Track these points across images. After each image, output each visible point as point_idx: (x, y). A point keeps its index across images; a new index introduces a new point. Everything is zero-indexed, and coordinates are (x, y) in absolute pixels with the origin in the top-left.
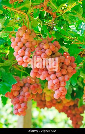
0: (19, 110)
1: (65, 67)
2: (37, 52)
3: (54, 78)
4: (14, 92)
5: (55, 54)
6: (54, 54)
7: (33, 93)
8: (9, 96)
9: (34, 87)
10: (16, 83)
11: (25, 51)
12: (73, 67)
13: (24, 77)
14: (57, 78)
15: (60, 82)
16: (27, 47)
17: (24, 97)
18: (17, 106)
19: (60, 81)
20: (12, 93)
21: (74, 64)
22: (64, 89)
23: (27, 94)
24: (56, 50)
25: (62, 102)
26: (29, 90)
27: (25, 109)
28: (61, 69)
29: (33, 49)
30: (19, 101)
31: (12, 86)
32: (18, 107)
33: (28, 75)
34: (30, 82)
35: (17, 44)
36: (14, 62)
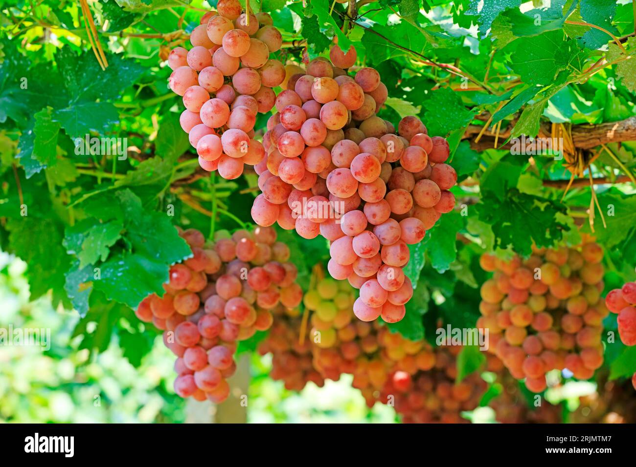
0: (200, 377)
1: (407, 182)
2: (283, 113)
3: (357, 229)
4: (176, 298)
5: (364, 125)
6: (358, 127)
7: (260, 302)
8: (155, 314)
9: (267, 277)
10: (185, 258)
11: (230, 106)
12: (439, 181)
13: (224, 233)
14: (370, 227)
15: (381, 246)
16: (240, 89)
17: (221, 319)
18: (190, 356)
19: (385, 243)
20: (168, 303)
21: (446, 170)
22: (401, 280)
23: (234, 308)
24: (369, 109)
25: (386, 355)
26: (243, 290)
27: (224, 374)
28: (388, 190)
29: (266, 101)
30: (201, 337)
31: (171, 272)
32: (193, 364)
33: (239, 226)
34: (250, 257)
35: (196, 79)
36: (179, 171)
